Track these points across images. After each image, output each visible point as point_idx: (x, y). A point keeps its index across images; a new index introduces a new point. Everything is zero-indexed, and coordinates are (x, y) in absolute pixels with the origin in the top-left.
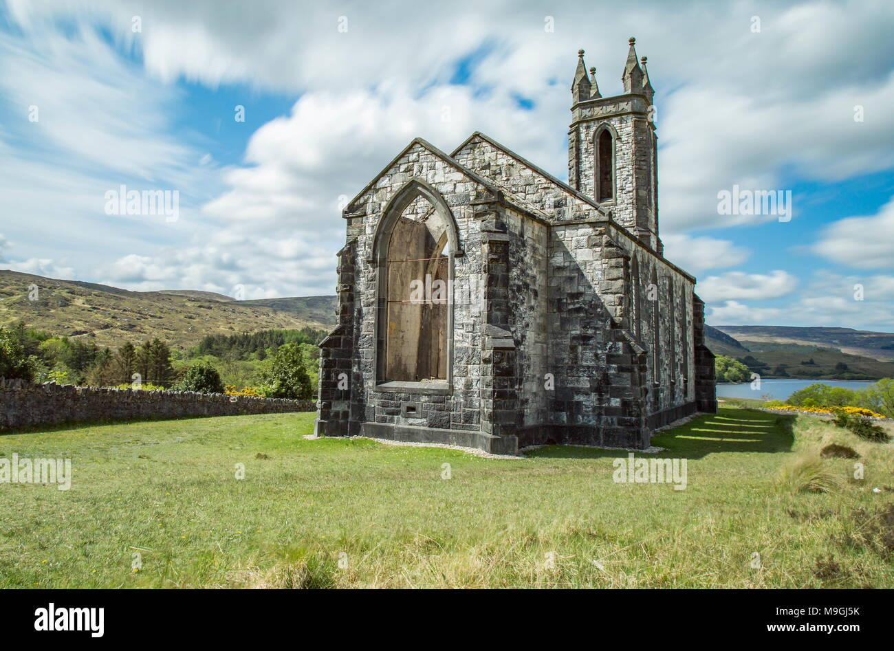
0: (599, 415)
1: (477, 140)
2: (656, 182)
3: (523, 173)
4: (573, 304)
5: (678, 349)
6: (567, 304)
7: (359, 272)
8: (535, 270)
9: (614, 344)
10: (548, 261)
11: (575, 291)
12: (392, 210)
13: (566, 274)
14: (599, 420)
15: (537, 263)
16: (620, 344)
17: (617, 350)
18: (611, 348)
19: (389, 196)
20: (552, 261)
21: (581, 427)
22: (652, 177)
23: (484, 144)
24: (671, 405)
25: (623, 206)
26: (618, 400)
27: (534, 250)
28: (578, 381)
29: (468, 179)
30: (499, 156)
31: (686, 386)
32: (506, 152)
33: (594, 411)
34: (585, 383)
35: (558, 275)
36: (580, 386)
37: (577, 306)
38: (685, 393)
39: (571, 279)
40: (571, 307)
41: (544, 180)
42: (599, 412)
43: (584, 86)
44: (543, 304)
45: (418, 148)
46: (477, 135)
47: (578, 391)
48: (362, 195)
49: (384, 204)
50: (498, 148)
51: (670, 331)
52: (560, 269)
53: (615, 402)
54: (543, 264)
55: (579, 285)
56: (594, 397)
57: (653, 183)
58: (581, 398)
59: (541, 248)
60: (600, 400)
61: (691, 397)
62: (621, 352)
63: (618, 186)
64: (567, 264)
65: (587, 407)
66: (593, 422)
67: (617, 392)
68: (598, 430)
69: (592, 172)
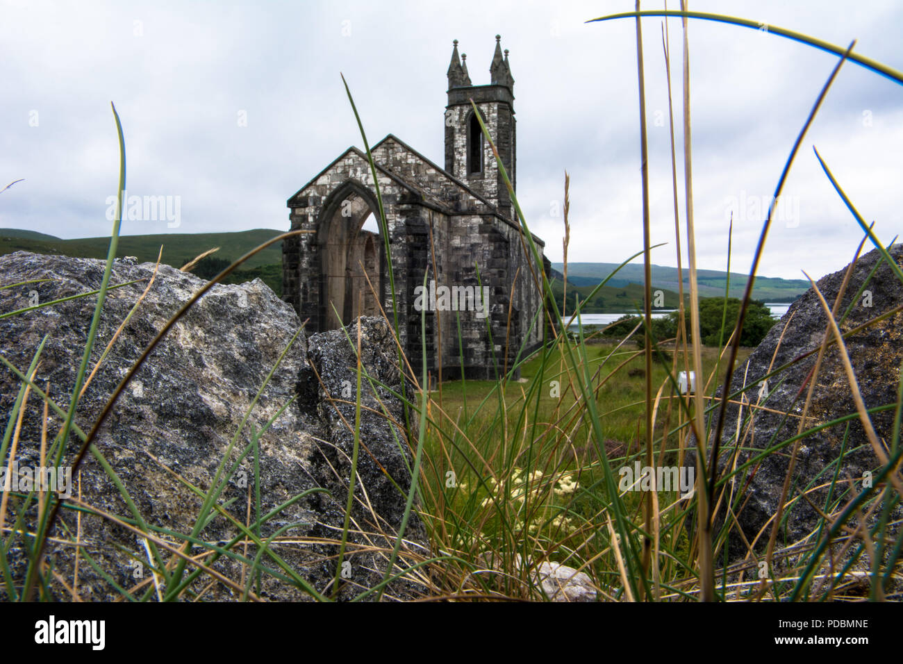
0: (486, 357)
1: (390, 141)
2: (515, 159)
3: (428, 172)
4: (468, 275)
5: (533, 302)
6: (463, 276)
7: (303, 253)
8: (441, 250)
9: (497, 305)
10: (448, 242)
11: (469, 266)
12: (332, 204)
13: (462, 253)
14: (486, 362)
15: (442, 245)
16: (502, 306)
17: (499, 310)
18: (495, 309)
19: (328, 192)
20: (451, 243)
21: (473, 368)
22: (512, 155)
23: (396, 145)
24: (528, 345)
25: (490, 181)
26: (500, 346)
27: (440, 234)
28: (471, 333)
29: (395, 183)
30: (409, 156)
31: (537, 330)
32: (415, 154)
33: (482, 355)
34: (476, 334)
35: (455, 253)
36: (473, 337)
37: (470, 277)
38: (537, 334)
39: (466, 257)
40: (466, 278)
41: (445, 179)
42: (486, 355)
43: (457, 72)
44: (445, 275)
45: (352, 155)
46: (390, 137)
47: (471, 341)
48: (304, 189)
49: (324, 198)
50: (408, 149)
51: (528, 287)
52: (457, 249)
53: (498, 348)
54: (445, 245)
55: (472, 261)
56: (482, 344)
57: (512, 160)
58: (473, 346)
59: (444, 234)
60: (487, 347)
61: (540, 338)
62: (502, 312)
63: (486, 163)
64: (463, 245)
65: (477, 352)
66: (482, 363)
67: (499, 341)
68: (486, 369)
69: (465, 149)
